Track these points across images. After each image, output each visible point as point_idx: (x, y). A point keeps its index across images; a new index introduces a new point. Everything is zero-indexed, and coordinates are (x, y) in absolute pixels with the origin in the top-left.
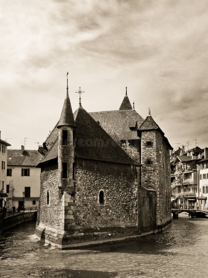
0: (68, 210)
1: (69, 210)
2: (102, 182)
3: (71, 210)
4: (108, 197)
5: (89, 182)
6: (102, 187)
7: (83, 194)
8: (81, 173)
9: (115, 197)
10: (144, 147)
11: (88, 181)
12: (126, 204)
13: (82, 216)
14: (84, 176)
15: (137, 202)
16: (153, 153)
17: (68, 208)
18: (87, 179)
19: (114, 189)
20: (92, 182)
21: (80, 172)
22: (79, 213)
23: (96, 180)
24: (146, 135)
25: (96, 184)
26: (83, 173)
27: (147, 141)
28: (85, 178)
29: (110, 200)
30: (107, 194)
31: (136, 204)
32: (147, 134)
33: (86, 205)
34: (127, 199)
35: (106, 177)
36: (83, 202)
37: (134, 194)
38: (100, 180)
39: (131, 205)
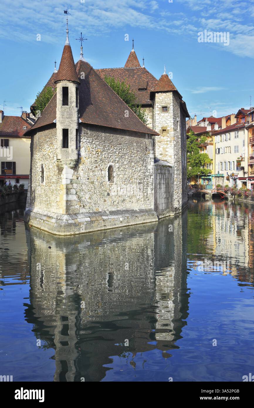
0: (70, 189)
1: (72, 189)
2: (112, 154)
3: (74, 189)
4: (119, 173)
5: (96, 154)
6: (112, 160)
7: (89, 169)
8: (86, 142)
9: (127, 173)
10: (158, 112)
11: (94, 153)
12: (140, 181)
13: (87, 196)
14: (90, 145)
15: (153, 179)
16: (169, 120)
17: (70, 186)
18: (93, 150)
19: (125, 163)
20: (100, 153)
21: (85, 140)
22: (84, 193)
23: (104, 151)
24: (161, 98)
25: (104, 156)
26: (88, 142)
27: (162, 105)
28: (91, 149)
29: (120, 176)
30: (117, 170)
31: (151, 181)
32: (162, 96)
33: (92, 183)
34: (141, 176)
35: (116, 148)
36: (88, 179)
37: (149, 170)
38: (109, 151)
39: (146, 183)
